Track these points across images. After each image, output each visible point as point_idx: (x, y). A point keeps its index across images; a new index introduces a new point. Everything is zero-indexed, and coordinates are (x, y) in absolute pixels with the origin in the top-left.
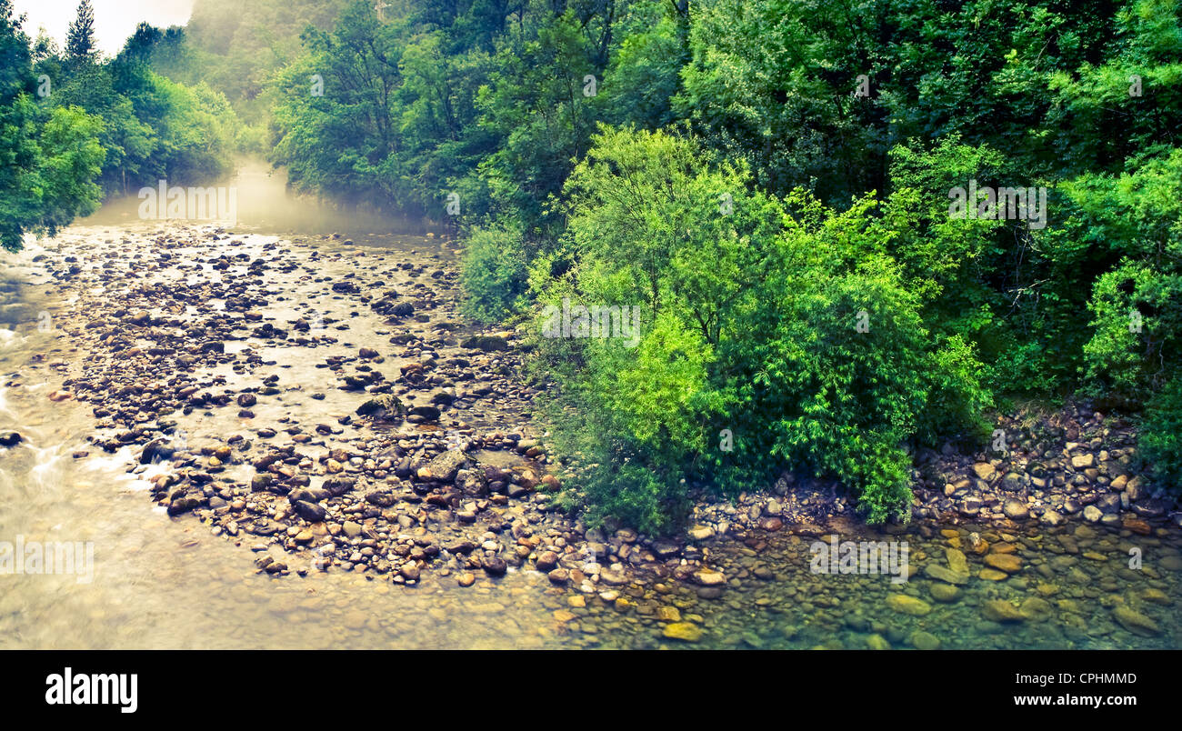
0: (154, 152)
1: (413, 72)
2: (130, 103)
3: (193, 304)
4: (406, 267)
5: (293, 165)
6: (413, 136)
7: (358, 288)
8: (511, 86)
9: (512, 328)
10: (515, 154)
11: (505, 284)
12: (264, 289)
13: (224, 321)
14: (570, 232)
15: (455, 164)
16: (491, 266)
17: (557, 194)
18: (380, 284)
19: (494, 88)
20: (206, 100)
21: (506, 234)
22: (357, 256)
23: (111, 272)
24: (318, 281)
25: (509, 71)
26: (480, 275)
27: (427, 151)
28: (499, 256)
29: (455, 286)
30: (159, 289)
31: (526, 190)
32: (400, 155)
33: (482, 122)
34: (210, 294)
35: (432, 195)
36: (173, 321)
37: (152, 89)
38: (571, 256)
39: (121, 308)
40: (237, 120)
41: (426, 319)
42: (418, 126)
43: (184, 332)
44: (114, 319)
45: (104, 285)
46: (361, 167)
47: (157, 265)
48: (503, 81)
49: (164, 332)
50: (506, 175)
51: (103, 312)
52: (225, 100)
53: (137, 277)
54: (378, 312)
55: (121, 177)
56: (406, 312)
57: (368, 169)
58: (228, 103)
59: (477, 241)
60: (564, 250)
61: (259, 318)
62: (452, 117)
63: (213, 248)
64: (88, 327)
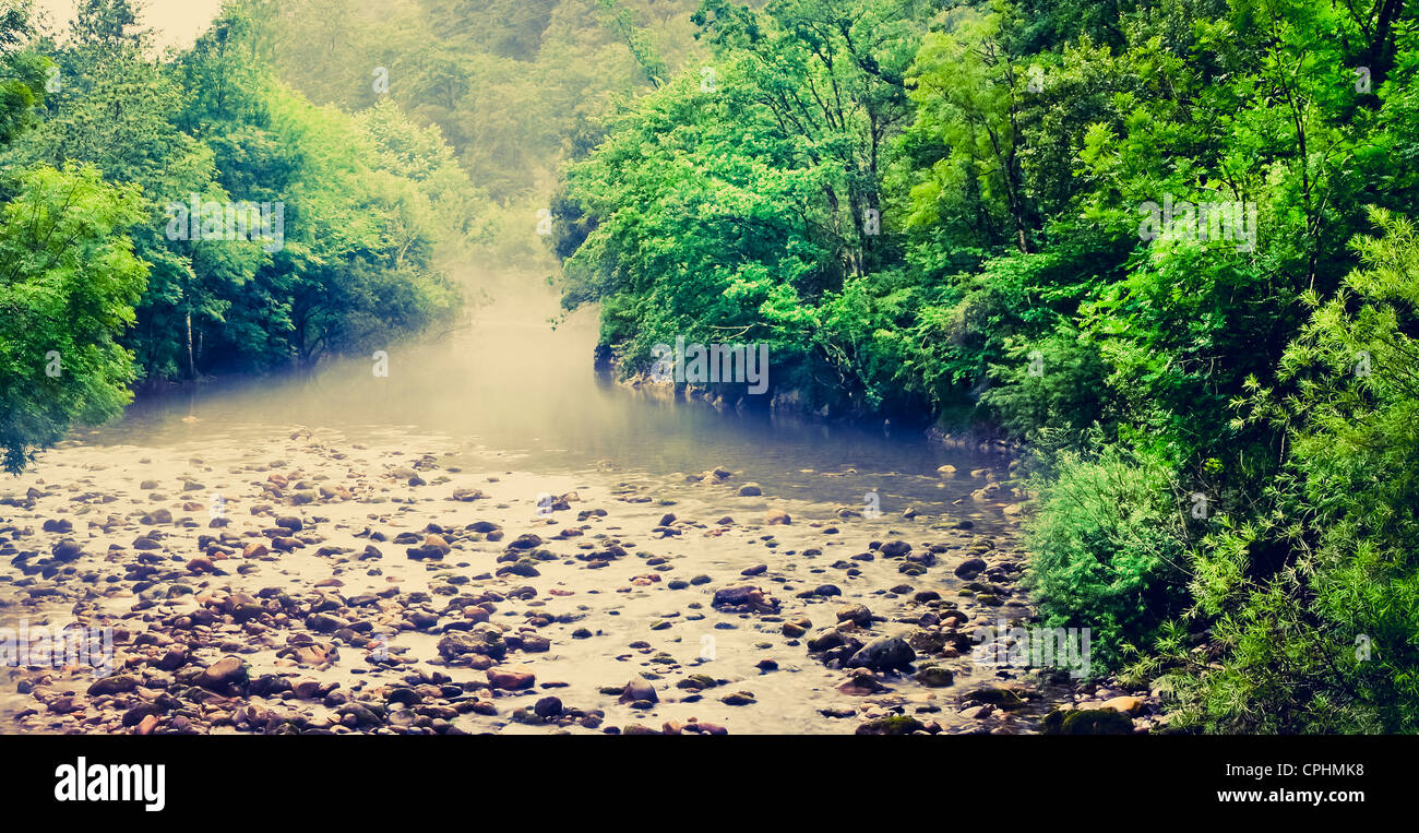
0: (265, 269)
1: (937, 96)
2: (208, 153)
3: (357, 644)
4: (893, 551)
5: (613, 303)
6: (930, 240)
7: (775, 602)
8: (1159, 126)
9: (1142, 686)
10: (1165, 284)
11: (1132, 591)
12: (539, 610)
13: (436, 689)
14: (1293, 472)
15: (1024, 306)
16: (1102, 548)
17: (1266, 379)
18: (829, 592)
19: (1121, 131)
20: (394, 145)
21: (1139, 474)
22: (773, 522)
23: (153, 559)
24: (677, 586)
25: (1156, 90)
26: (1065, 563)
27: (963, 275)
28: (1121, 525)
29: (1015, 598)
30: (272, 604)
31: (1190, 369)
32: (873, 282)
33: (1091, 208)
34: (398, 620)
35: (949, 375)
36: (305, 686)
37: (261, 121)
38: (1295, 530)
39: (175, 648)
40: (472, 191)
41: (946, 679)
42: (943, 218)
43: (333, 714)
44: (160, 675)
45: (136, 590)
46: (780, 308)
47: (268, 543)
48: (1141, 113)
49: (282, 712)
50: (1142, 333)
51: (132, 657)
52: (441, 142)
53: (218, 573)
54: (826, 661)
55: (183, 331)
56: (894, 660)
57: (797, 314)
58: (449, 151)
59: (1071, 487)
60: (1280, 515)
61: (526, 684)
62: (1022, 197)
63: (407, 506)
64: (95, 691)
